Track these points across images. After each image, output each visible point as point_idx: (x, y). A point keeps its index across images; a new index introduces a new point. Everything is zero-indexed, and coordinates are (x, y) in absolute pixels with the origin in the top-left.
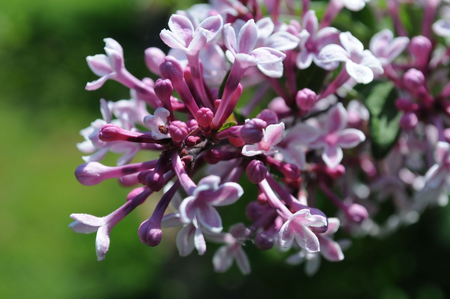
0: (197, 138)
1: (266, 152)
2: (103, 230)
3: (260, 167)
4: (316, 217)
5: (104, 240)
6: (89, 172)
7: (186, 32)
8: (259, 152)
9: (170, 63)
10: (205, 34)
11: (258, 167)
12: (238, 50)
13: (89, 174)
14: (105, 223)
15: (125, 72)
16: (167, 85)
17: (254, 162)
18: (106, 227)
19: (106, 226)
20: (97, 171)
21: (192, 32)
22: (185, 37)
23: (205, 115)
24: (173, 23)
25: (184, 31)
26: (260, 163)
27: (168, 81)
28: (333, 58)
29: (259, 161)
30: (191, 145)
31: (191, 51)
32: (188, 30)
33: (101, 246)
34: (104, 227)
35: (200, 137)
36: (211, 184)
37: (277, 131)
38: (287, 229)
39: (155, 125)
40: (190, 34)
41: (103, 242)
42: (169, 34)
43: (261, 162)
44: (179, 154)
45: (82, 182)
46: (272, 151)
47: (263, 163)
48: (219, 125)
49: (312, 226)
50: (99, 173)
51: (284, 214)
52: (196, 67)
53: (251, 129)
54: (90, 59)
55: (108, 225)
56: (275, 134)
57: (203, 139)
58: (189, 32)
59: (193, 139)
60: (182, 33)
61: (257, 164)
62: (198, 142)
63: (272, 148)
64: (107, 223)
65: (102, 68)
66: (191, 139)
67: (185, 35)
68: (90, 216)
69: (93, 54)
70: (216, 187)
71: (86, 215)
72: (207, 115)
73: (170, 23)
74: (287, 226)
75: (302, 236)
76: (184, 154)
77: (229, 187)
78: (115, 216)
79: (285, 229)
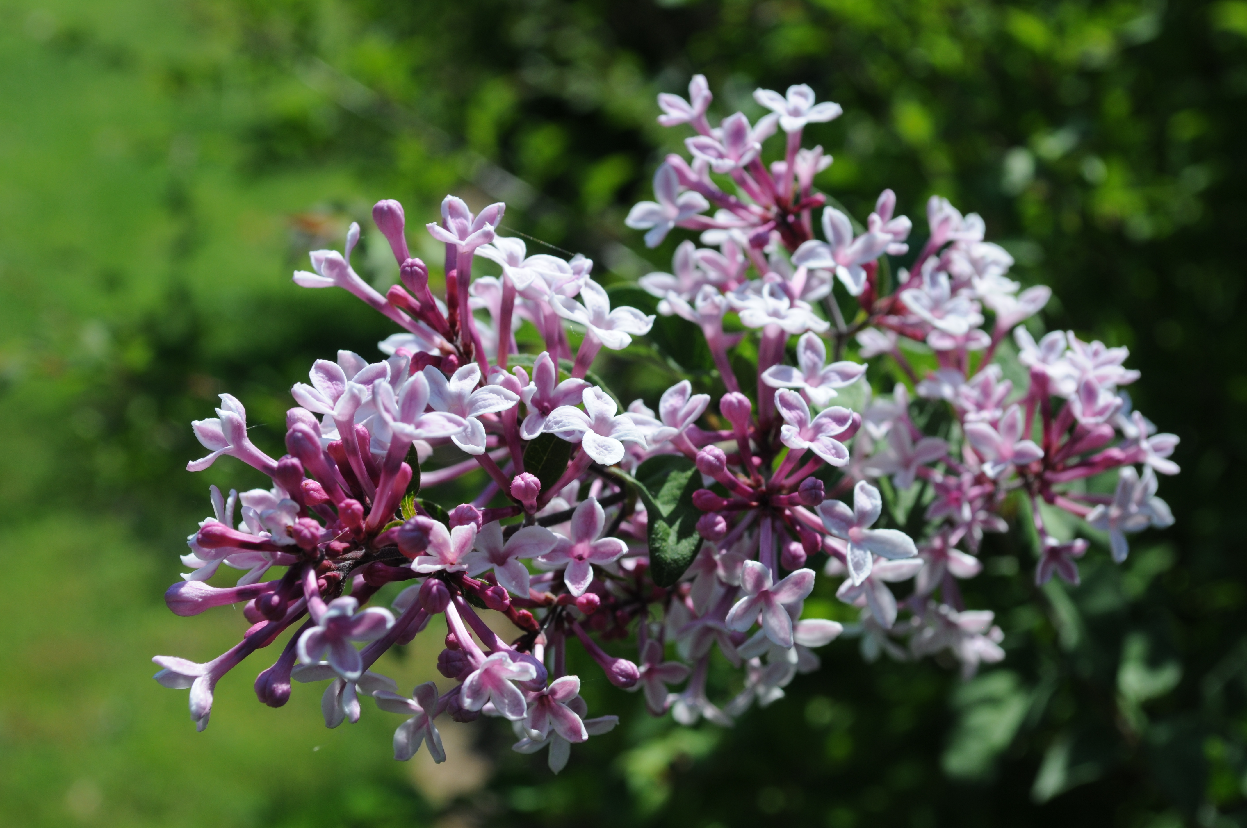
0: (345, 545)
1: (450, 568)
2: (202, 682)
3: (438, 589)
4: (521, 666)
5: (202, 696)
6: (186, 595)
7: (336, 386)
8: (438, 567)
9: (300, 435)
10: (356, 391)
11: (435, 588)
12: (398, 415)
13: (186, 598)
14: (206, 673)
15: (248, 444)
16: (294, 466)
17: (430, 582)
18: (207, 678)
19: (207, 676)
20: (199, 593)
21: (343, 387)
22: (334, 394)
23: (350, 511)
24: (317, 373)
25: (333, 384)
26: (438, 584)
27: (295, 461)
28: (563, 426)
29: (437, 581)
30: (333, 554)
31: (339, 415)
32: (338, 383)
33: (198, 705)
34: (204, 677)
35: (350, 544)
36: (342, 608)
37: (468, 535)
38: (474, 683)
39: (278, 524)
40: (341, 389)
41: (201, 700)
42: (305, 390)
43: (440, 581)
44: (315, 569)
45: (175, 611)
46: (458, 565)
47: (443, 583)
48: (378, 525)
49: (517, 679)
50: (201, 597)
51: (476, 662)
52: (350, 438)
53: (411, 531)
54: (196, 423)
55: (210, 674)
56: (464, 540)
57: (354, 546)
58: (340, 387)
59: (338, 545)
60: (329, 387)
61: (433, 585)
62: (346, 551)
63: (460, 560)
64: (209, 673)
65: (214, 438)
66: (334, 546)
67: (334, 391)
68: (183, 661)
69: (201, 419)
70: (350, 612)
71: (178, 659)
72: (353, 511)
73: (313, 374)
74: (476, 678)
75: (502, 695)
76: (329, 569)
77: (374, 614)
78: (222, 662)
79: (472, 682)
